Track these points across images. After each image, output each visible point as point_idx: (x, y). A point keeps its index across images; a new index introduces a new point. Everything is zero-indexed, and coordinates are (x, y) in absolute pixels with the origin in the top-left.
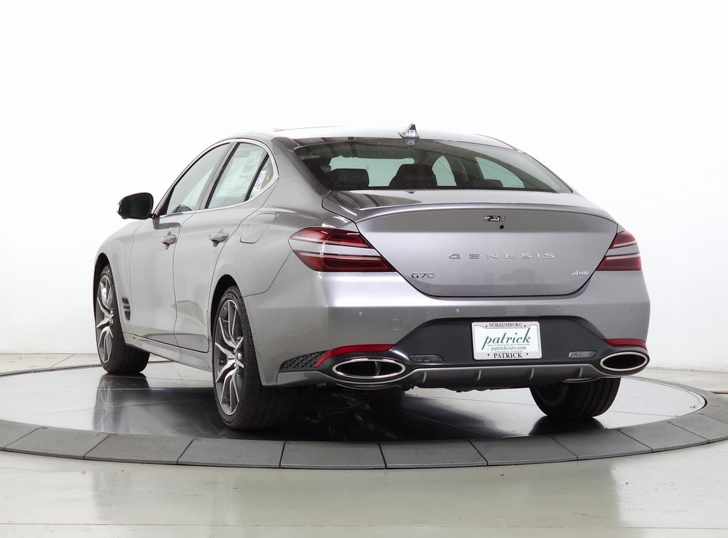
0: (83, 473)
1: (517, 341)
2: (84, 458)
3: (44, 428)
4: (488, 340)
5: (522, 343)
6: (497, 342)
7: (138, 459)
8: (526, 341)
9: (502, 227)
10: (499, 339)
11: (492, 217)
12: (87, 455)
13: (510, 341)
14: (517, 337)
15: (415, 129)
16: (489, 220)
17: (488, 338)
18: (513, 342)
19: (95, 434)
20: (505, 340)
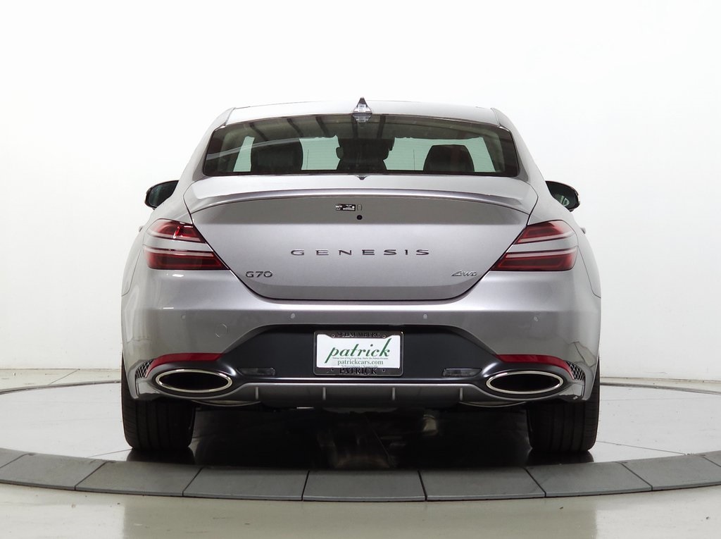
0: (73, 506)
1: (372, 354)
2: (75, 489)
3: (31, 454)
4: (335, 352)
5: (378, 357)
6: (346, 355)
7: (137, 490)
8: (384, 354)
9: (360, 217)
10: (348, 351)
11: (344, 206)
12: (81, 486)
13: (363, 354)
14: (372, 349)
15: (365, 103)
16: (342, 209)
17: (334, 349)
18: (367, 355)
19: (89, 462)
20: (356, 353)
